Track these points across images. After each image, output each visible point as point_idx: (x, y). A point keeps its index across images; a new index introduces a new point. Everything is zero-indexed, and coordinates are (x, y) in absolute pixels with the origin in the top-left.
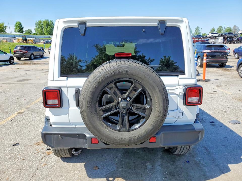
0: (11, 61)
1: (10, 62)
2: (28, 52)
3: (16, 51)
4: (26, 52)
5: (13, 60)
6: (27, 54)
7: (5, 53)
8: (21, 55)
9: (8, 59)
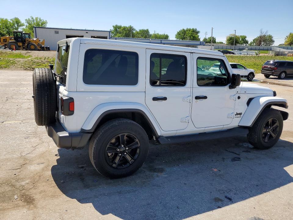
0: (250, 77)
1: (248, 79)
2: (279, 68)
3: (265, 67)
4: (275, 69)
5: (252, 76)
6: (276, 71)
7: (245, 68)
8: (267, 72)
9: (247, 74)
